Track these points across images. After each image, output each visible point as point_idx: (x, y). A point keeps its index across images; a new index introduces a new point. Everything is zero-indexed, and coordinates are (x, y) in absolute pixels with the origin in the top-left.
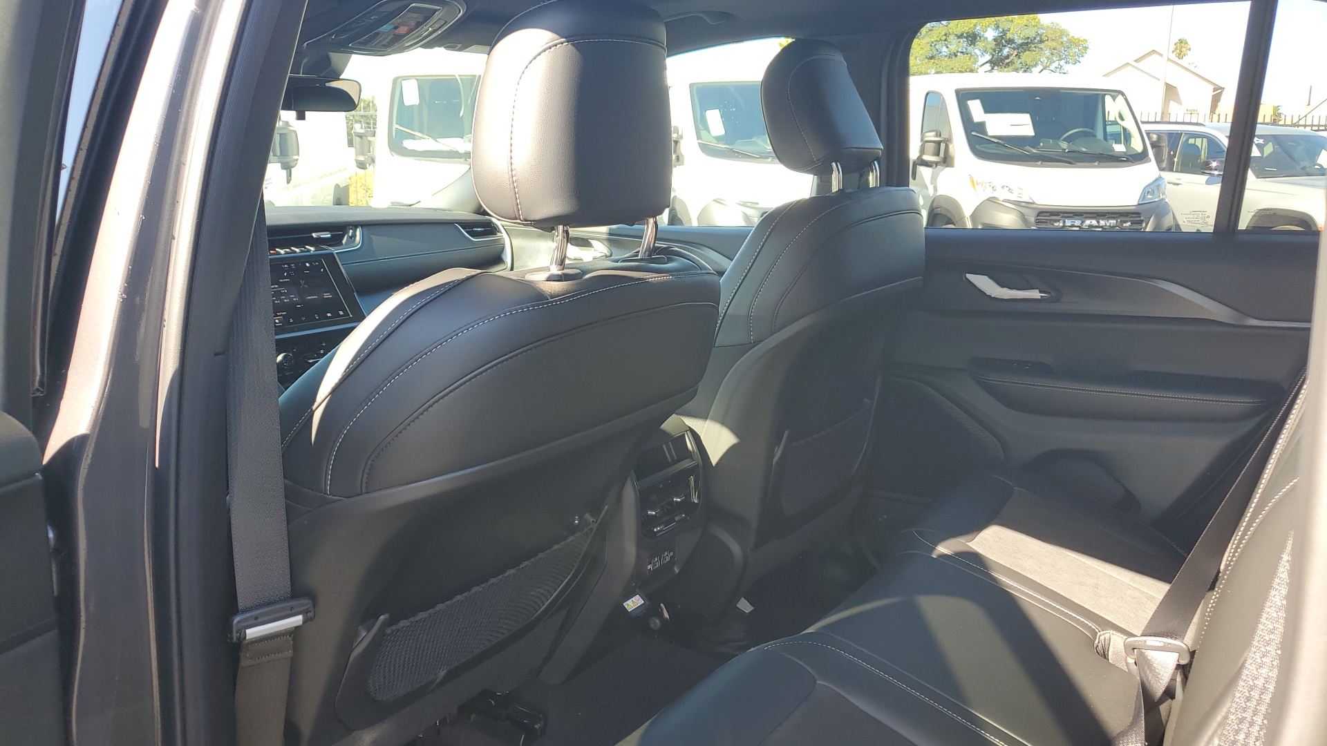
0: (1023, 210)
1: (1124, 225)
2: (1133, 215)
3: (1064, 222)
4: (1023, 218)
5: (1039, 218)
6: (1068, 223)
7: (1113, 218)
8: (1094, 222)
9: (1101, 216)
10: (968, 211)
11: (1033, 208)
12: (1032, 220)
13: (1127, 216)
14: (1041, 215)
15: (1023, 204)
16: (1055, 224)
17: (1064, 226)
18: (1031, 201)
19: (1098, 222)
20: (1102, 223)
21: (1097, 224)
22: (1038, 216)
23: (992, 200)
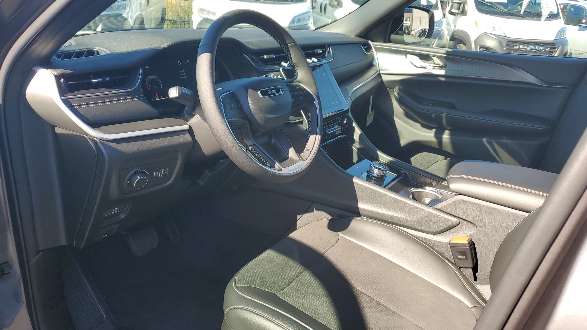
0: (501, 40)
1: (547, 49)
2: (552, 45)
3: (520, 46)
4: (500, 43)
5: (508, 44)
6: (521, 47)
7: (542, 46)
8: (533, 47)
9: (537, 44)
10: (473, 38)
11: (505, 39)
12: (505, 45)
13: (549, 45)
14: (509, 42)
15: (500, 37)
16: (514, 47)
17: (519, 48)
18: (505, 35)
19: (535, 47)
20: (537, 48)
21: (534, 48)
22: (507, 43)
23: (485, 34)
